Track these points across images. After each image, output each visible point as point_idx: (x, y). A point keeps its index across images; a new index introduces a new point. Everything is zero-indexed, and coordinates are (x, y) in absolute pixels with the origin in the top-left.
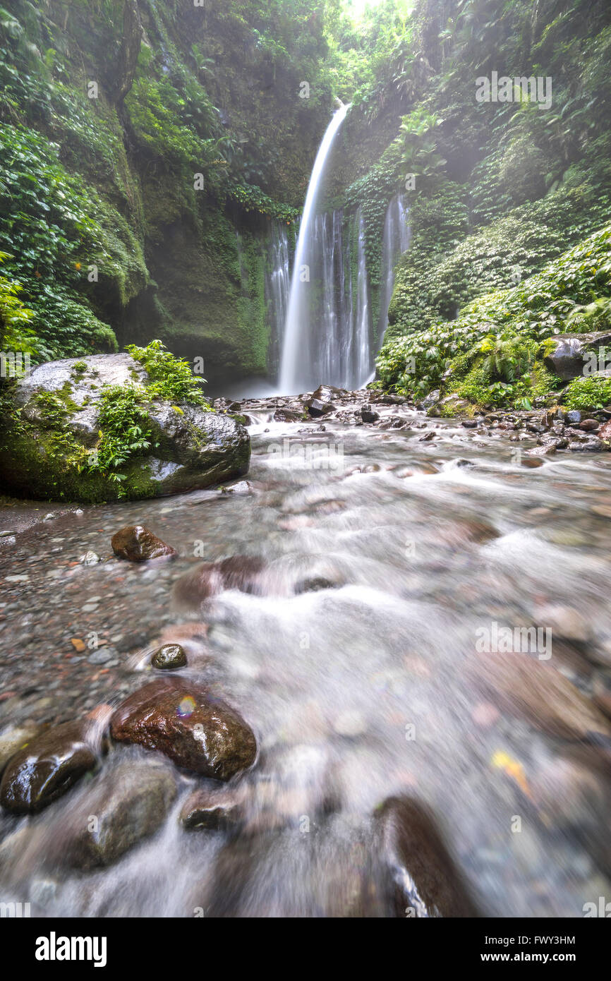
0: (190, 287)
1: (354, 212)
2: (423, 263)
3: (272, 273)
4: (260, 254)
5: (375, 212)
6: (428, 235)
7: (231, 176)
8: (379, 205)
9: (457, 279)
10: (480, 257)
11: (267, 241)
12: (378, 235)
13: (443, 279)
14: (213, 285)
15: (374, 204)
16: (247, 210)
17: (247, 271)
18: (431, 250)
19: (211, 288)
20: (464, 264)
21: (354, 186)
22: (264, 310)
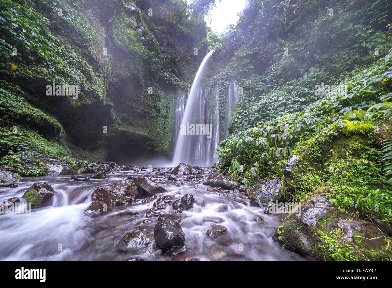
0: (134, 110)
1: (214, 87)
2: (245, 106)
3: (176, 109)
4: (172, 101)
5: (223, 86)
6: (247, 94)
7: (162, 69)
8: (225, 83)
9: (264, 111)
10: (275, 101)
11: (176, 96)
12: (225, 96)
13: (256, 112)
14: (146, 110)
15: (223, 83)
16: (168, 82)
17: (164, 106)
18: (249, 100)
19: (145, 112)
20: (267, 104)
21: (215, 77)
22: (170, 124)
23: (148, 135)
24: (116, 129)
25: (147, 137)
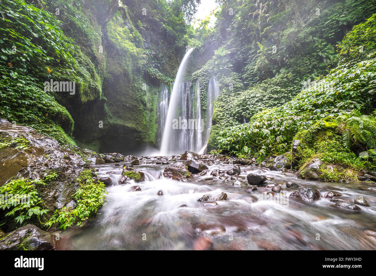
0: (124, 103)
1: (195, 82)
2: (226, 100)
4: (156, 94)
5: (204, 82)
6: (228, 90)
7: (147, 64)
8: (206, 79)
9: (244, 106)
10: (253, 97)
11: (159, 90)
12: (206, 90)
14: (134, 104)
15: (204, 79)
16: (152, 77)
17: (149, 100)
18: (230, 95)
20: (247, 100)
21: (196, 72)
22: (155, 117)
23: (135, 127)
24: (109, 122)
25: (135, 129)
